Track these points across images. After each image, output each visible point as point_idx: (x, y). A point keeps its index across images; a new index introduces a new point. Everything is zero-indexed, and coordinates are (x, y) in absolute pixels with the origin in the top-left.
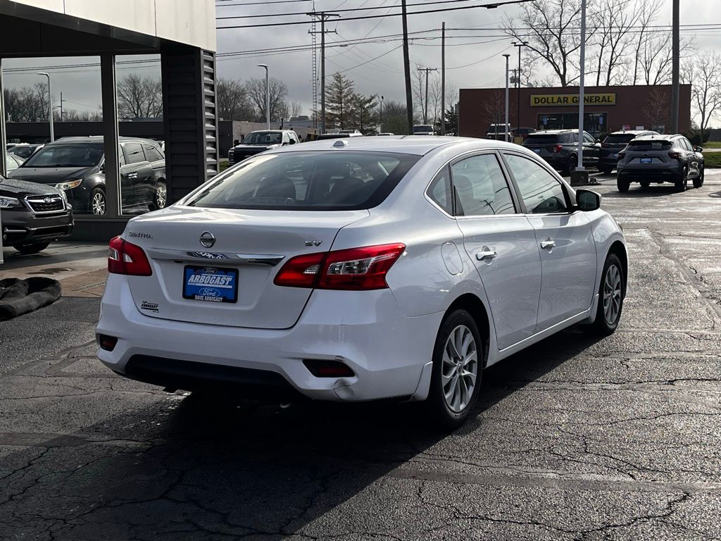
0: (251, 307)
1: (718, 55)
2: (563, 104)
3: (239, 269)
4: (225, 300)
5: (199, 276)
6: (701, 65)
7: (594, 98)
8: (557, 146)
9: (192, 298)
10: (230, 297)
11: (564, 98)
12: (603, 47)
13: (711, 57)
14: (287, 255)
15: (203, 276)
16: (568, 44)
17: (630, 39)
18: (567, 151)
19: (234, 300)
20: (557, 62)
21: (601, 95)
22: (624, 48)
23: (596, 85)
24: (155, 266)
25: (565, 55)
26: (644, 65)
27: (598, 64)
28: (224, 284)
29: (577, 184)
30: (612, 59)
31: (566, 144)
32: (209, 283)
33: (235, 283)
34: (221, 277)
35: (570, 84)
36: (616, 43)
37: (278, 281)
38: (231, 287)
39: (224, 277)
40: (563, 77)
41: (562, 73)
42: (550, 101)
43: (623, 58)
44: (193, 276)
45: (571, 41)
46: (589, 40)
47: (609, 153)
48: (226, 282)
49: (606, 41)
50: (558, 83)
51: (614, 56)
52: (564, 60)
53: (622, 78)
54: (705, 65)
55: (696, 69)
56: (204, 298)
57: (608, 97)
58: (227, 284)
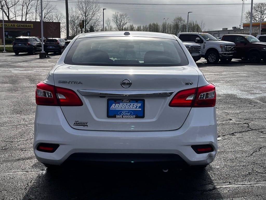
0: (154, 120)
1: (61, 13)
2: (13, 27)
3: (145, 100)
4: (137, 117)
5: (118, 105)
6: (56, 16)
7: (25, 25)
8: (28, 43)
9: (114, 117)
10: (140, 115)
11: (13, 25)
12: (23, 6)
13: (59, 13)
14: (176, 91)
15: (121, 104)
16: (9, 4)
17: (33, 4)
18: (32, 45)
19: (143, 117)
20: (5, 11)
21: (28, 25)
22: (31, 7)
23: (21, 20)
24: (85, 100)
25: (8, 8)
26: (39, 14)
27: (21, 13)
28: (136, 108)
29: (42, 58)
30: (27, 11)
31: (31, 42)
32: (125, 108)
33: (143, 107)
34: (134, 104)
35: (11, 20)
36: (28, 5)
37: (171, 105)
38: (140, 109)
39: (136, 104)
40: (8, 17)
41: (8, 15)
42: (8, 25)
43: (31, 11)
44: (114, 105)
45: (11, 3)
46: (17, 3)
47: (47, 46)
48: (137, 107)
49: (24, 4)
50: (6, 19)
51: (28, 10)
52: (8, 10)
53: (31, 19)
54: (57, 16)
55: (54, 17)
56: (123, 116)
57: (31, 25)
58: (138, 107)
